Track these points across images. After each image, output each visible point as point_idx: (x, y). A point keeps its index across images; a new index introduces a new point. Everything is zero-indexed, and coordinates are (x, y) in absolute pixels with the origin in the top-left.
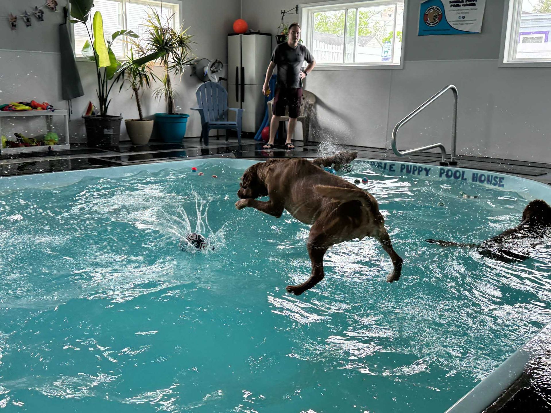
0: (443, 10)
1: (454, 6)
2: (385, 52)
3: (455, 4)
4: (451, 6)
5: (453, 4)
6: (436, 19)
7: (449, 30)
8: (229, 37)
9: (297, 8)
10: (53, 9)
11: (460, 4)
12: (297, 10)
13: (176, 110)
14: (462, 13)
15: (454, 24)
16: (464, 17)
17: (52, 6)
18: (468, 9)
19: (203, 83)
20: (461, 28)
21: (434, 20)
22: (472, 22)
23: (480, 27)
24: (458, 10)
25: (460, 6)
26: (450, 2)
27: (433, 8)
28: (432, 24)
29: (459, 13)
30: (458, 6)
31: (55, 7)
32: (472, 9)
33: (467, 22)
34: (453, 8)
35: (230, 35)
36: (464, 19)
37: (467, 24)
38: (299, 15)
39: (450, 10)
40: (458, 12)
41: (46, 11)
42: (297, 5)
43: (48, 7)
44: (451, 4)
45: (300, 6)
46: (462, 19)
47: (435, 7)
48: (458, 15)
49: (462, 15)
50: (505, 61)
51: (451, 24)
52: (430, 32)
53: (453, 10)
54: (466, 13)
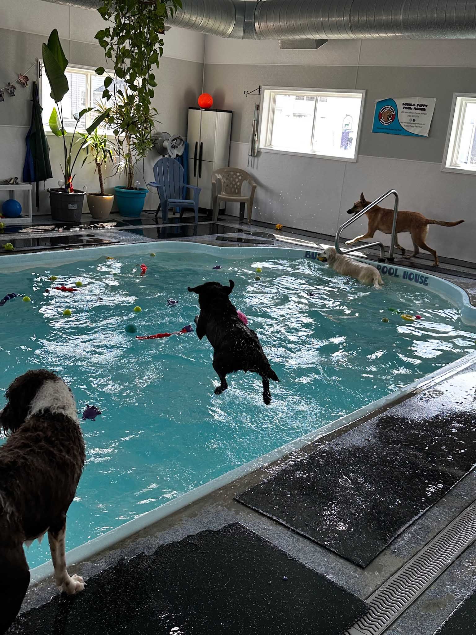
0: (396, 111)
1: (406, 108)
2: (346, 125)
3: (408, 106)
4: (404, 108)
5: (406, 106)
6: (390, 119)
7: (400, 130)
8: (190, 110)
9: (260, 89)
10: (23, 85)
11: (413, 107)
12: (259, 91)
13: (135, 185)
14: (413, 116)
15: (405, 126)
16: (414, 120)
17: (23, 81)
18: (418, 113)
19: (161, 157)
20: (411, 130)
21: (388, 119)
22: (421, 126)
23: (427, 132)
24: (410, 113)
25: (412, 109)
26: (403, 104)
27: (388, 107)
28: (386, 123)
29: (410, 116)
30: (410, 108)
31: (26, 82)
32: (422, 114)
33: (417, 125)
34: (405, 110)
35: (190, 108)
36: (415, 122)
37: (417, 127)
38: (262, 96)
39: (402, 112)
40: (410, 114)
41: (17, 86)
42: (260, 86)
43: (19, 82)
44: (404, 106)
45: (263, 87)
46: (412, 122)
47: (389, 107)
48: (410, 118)
49: (413, 118)
50: (447, 166)
51: (403, 125)
52: (383, 131)
53: (406, 112)
54: (416, 116)
